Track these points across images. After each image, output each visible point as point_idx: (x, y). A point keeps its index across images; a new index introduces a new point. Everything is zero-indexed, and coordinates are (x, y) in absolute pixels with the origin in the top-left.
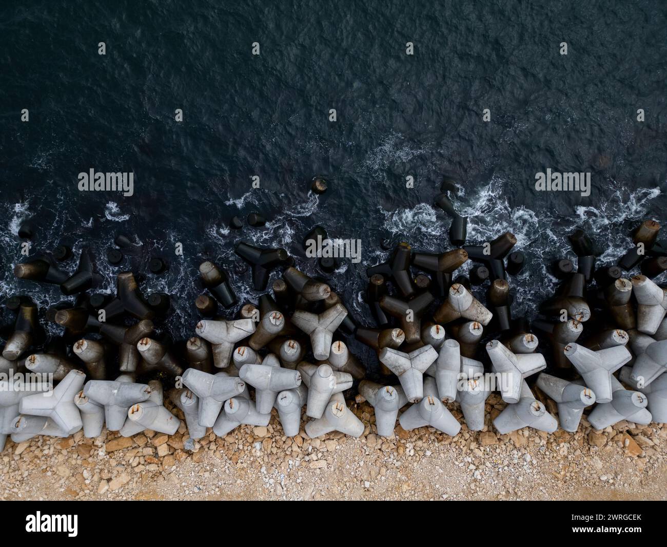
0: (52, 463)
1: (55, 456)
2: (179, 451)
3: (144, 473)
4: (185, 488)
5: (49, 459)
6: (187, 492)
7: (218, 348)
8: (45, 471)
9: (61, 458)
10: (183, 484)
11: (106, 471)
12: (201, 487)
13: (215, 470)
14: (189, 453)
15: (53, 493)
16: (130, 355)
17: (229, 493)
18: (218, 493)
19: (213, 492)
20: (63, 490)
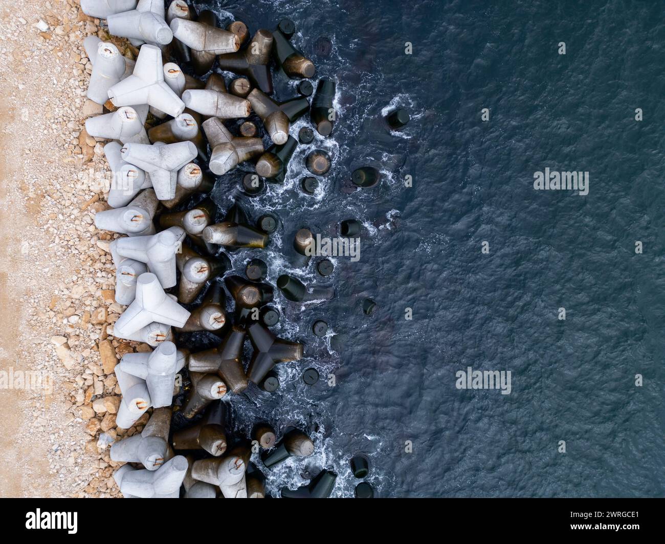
0: (86, 279)
1: (95, 283)
2: (98, 427)
3: (75, 385)
4: (56, 435)
5: (91, 275)
6: (52, 437)
7: (213, 473)
8: (78, 272)
9: (92, 289)
10: (62, 432)
11: (77, 343)
12: (59, 452)
13: (77, 469)
14: (95, 438)
15: (53, 282)
16: (207, 368)
17: (51, 485)
18: (51, 472)
19: (52, 466)
20: (56, 292)
